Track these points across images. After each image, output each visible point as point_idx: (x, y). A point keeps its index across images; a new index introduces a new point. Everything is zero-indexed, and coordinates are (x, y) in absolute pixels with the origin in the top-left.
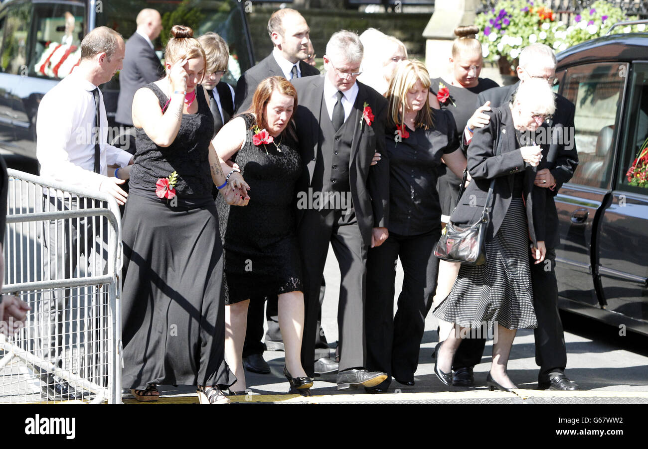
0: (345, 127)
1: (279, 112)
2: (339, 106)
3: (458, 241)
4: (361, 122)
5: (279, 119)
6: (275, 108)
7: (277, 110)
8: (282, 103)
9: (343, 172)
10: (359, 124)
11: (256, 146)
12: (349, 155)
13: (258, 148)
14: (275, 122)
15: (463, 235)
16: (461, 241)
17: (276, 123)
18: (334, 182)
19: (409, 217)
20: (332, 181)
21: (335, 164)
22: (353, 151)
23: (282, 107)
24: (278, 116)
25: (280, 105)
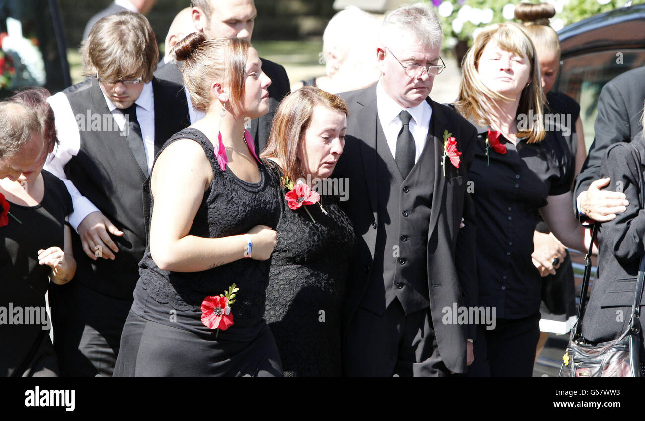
0: (417, 172)
1: (328, 140)
2: (406, 137)
3: (597, 369)
4: (443, 163)
5: (328, 153)
6: (321, 134)
7: (325, 135)
8: (334, 123)
9: (418, 247)
10: (440, 167)
11: (293, 211)
12: (428, 219)
13: (296, 214)
14: (321, 160)
15: (605, 358)
16: (601, 368)
17: (324, 160)
18: (405, 264)
19: (503, 288)
20: (401, 263)
21: (405, 233)
22: (434, 212)
23: (334, 130)
24: (327, 147)
25: (330, 126)
